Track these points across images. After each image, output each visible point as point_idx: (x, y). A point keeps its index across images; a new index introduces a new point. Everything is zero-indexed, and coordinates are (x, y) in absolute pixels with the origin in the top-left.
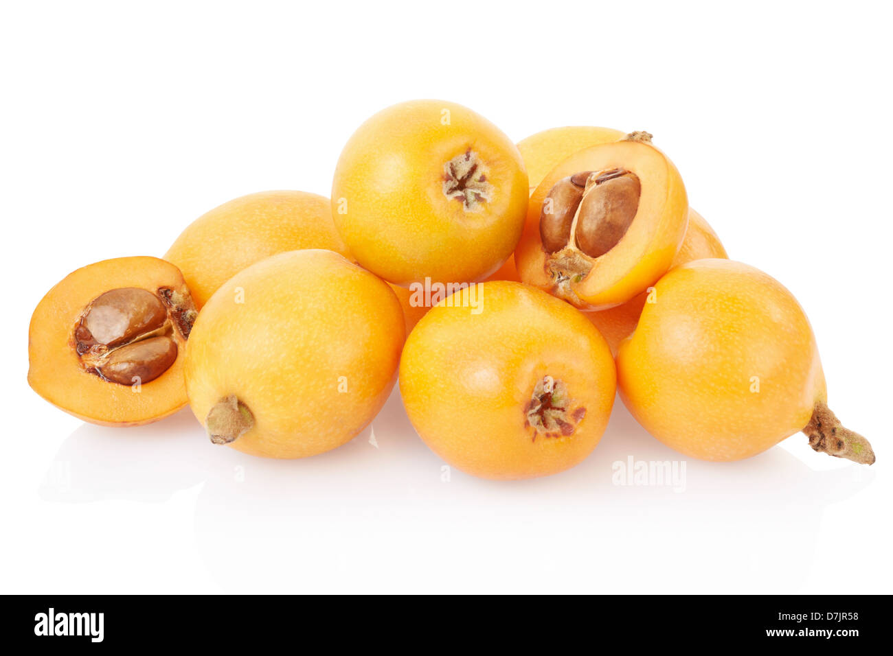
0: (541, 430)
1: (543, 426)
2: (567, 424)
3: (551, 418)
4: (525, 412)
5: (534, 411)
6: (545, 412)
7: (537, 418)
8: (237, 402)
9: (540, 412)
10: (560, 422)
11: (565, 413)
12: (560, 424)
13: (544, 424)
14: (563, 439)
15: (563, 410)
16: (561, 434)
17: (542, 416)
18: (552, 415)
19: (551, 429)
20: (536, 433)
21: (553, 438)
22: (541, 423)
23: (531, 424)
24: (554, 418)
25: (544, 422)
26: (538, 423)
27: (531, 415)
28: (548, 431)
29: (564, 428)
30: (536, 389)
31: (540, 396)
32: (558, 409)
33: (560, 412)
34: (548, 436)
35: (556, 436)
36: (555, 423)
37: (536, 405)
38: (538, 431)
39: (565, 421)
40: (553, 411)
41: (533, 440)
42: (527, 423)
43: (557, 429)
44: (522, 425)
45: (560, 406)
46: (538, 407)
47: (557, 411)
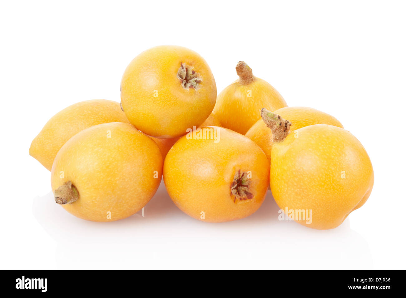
0: (238, 197)
1: (238, 195)
2: (249, 193)
3: (242, 191)
4: (231, 188)
5: (234, 187)
6: (239, 188)
7: (235, 191)
8: (71, 184)
9: (237, 188)
10: (246, 193)
11: (248, 188)
12: (246, 194)
13: (239, 194)
14: (248, 201)
15: (247, 186)
16: (247, 198)
17: (238, 190)
18: (242, 189)
19: (242, 196)
20: (235, 198)
21: (243, 200)
22: (237, 193)
23: (233, 193)
24: (243, 190)
25: (239, 193)
26: (236, 193)
27: (233, 189)
28: (241, 197)
29: (248, 195)
30: (235, 177)
31: (236, 180)
32: (245, 186)
33: (246, 187)
34: (241, 199)
35: (245, 199)
36: (244, 193)
37: (235, 185)
38: (236, 197)
39: (249, 192)
40: (243, 187)
41: (234, 202)
42: (231, 193)
43: (245, 196)
44: (229, 195)
45: (246, 185)
46: (236, 185)
47: (244, 187)
